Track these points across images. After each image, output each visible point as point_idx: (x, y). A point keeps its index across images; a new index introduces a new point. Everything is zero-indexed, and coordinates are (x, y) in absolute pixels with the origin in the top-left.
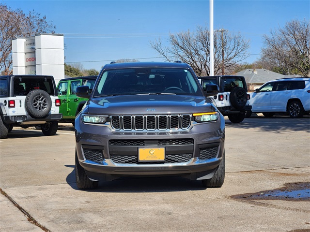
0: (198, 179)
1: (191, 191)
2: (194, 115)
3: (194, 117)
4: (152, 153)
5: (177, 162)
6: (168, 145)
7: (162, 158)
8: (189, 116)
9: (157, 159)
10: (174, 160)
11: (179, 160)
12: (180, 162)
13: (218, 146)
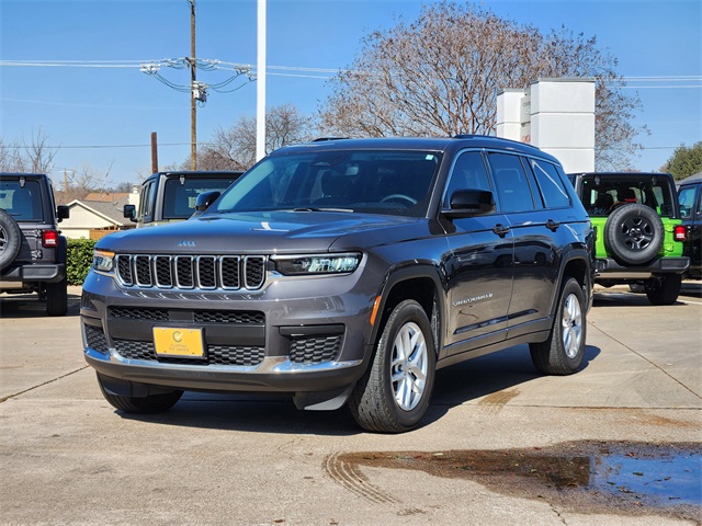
0: (306, 408)
1: (313, 435)
2: (274, 257)
3: (275, 262)
4: (178, 338)
5: (234, 362)
6: (213, 324)
7: (198, 351)
8: (261, 259)
9: (189, 354)
10: (226, 359)
11: (238, 358)
12: (242, 364)
13: (343, 333)
